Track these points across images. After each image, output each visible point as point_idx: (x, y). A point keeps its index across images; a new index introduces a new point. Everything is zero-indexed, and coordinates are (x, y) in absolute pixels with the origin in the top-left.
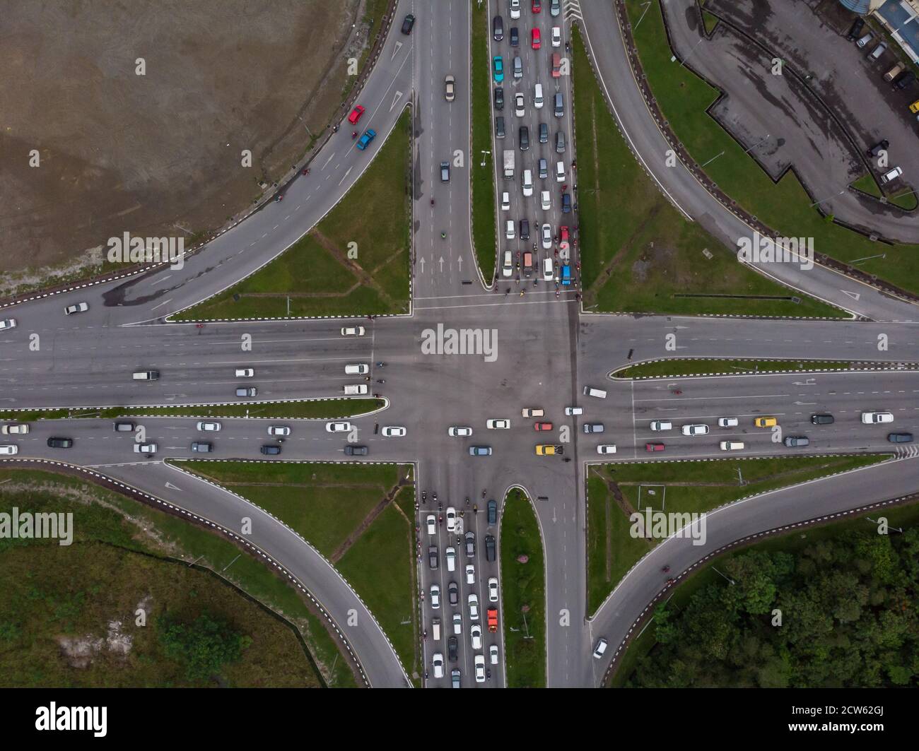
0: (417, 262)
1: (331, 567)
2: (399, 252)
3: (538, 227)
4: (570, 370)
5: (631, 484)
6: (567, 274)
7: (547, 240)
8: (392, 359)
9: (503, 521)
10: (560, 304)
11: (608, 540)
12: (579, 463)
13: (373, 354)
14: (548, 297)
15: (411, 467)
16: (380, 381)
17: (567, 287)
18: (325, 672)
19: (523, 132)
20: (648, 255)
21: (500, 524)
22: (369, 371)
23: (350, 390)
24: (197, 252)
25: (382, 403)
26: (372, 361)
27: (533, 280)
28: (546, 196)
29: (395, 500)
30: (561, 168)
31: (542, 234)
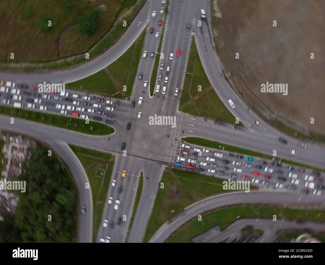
0: (194, 117)
1: (104, 68)
2: (199, 113)
3: (196, 159)
4: (148, 158)
5: (107, 168)
6: (179, 165)
7: (191, 161)
8: (165, 102)
9: (105, 125)
10: (169, 160)
11: (90, 156)
12: (117, 153)
13: (168, 96)
14: (172, 157)
15: (129, 100)
16: (158, 97)
17: (174, 164)
18: (71, 58)
19: (227, 162)
20: (178, 192)
21: (104, 124)
22: (163, 94)
23: (158, 87)
24: (213, 48)
25: (151, 96)
26: (166, 96)
27: (179, 153)
28: (205, 164)
29: (120, 93)
30: (213, 171)
31: (193, 160)
